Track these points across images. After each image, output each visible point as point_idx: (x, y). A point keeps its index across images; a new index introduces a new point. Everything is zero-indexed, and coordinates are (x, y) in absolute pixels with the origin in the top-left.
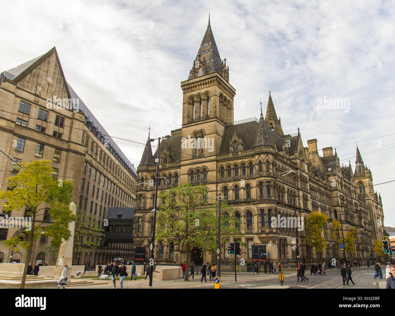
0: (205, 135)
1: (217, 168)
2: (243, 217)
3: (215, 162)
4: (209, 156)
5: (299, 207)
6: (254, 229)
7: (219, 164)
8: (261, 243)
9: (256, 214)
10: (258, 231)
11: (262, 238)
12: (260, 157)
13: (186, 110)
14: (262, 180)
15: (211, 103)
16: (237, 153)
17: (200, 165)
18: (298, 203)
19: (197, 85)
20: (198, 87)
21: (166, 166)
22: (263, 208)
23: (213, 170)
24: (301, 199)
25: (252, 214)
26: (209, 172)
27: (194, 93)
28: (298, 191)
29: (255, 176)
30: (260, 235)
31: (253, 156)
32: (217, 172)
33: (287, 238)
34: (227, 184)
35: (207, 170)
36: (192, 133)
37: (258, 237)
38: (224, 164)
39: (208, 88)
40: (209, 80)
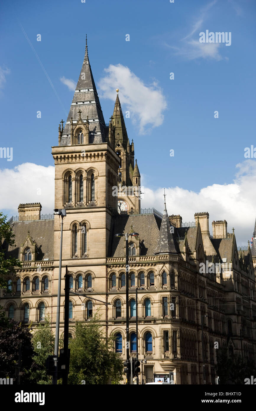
0: (90, 228)
1: (107, 275)
2: (141, 339)
3: (105, 267)
4: (95, 257)
5: (197, 323)
6: (155, 354)
7: (109, 270)
8: (163, 371)
9: (158, 335)
10: (161, 356)
11: (165, 365)
12: (164, 266)
13: (60, 189)
14: (167, 296)
15: (98, 186)
16: (134, 258)
17: (84, 269)
18: (196, 319)
19: (78, 156)
20: (78, 159)
21: (30, 265)
22: (167, 330)
23: (102, 276)
24: (200, 312)
25: (153, 336)
26: (95, 279)
27: (74, 167)
28: (197, 303)
29: (156, 289)
30: (163, 362)
31: (155, 264)
32: (107, 281)
33: (187, 364)
34: (120, 296)
35: (93, 276)
36: (70, 223)
37: (160, 364)
38: (117, 270)
39: (93, 163)
40: (96, 153)
